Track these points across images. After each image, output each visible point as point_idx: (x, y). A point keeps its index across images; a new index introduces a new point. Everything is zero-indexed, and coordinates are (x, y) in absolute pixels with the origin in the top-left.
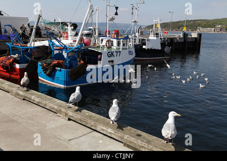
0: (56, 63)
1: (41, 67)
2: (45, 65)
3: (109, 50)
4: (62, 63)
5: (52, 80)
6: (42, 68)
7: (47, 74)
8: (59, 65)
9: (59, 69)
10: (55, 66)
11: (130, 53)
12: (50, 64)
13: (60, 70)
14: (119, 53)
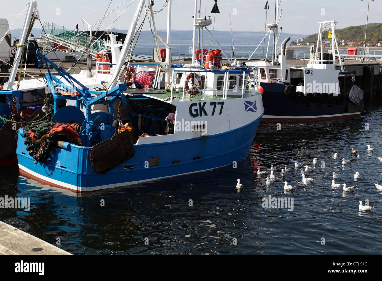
0: (59, 129)
1: (24, 139)
2: (32, 135)
3: (195, 99)
4: (78, 130)
5: (49, 172)
6: (26, 143)
7: (36, 159)
8: (67, 136)
9: (65, 144)
10: (57, 137)
11: (249, 106)
12: (46, 132)
13: (69, 149)
14: (218, 107)
